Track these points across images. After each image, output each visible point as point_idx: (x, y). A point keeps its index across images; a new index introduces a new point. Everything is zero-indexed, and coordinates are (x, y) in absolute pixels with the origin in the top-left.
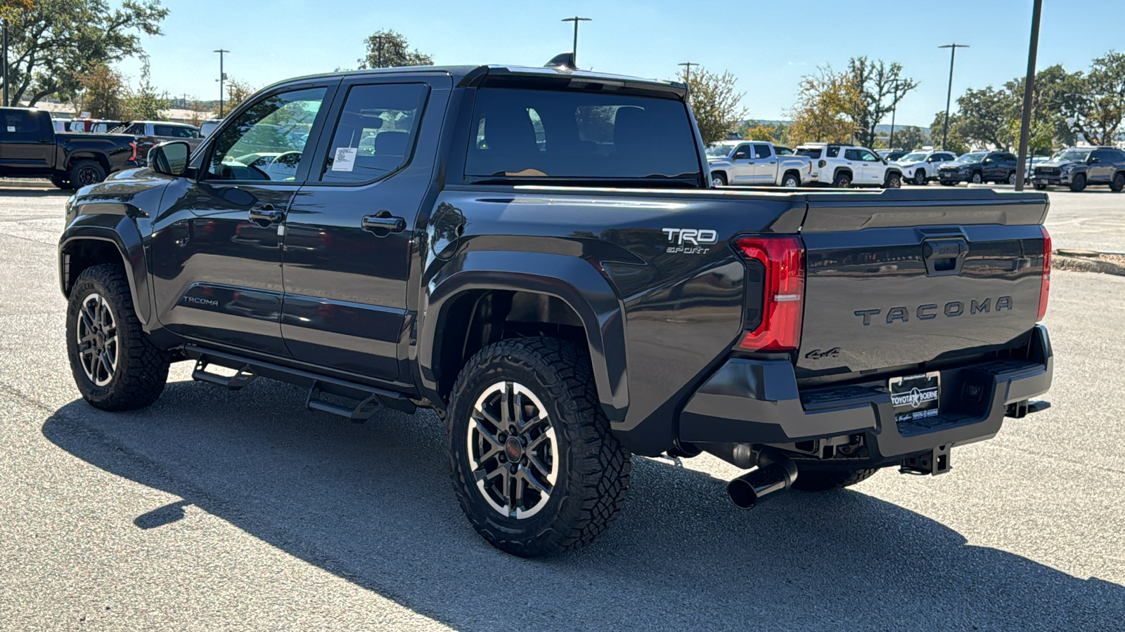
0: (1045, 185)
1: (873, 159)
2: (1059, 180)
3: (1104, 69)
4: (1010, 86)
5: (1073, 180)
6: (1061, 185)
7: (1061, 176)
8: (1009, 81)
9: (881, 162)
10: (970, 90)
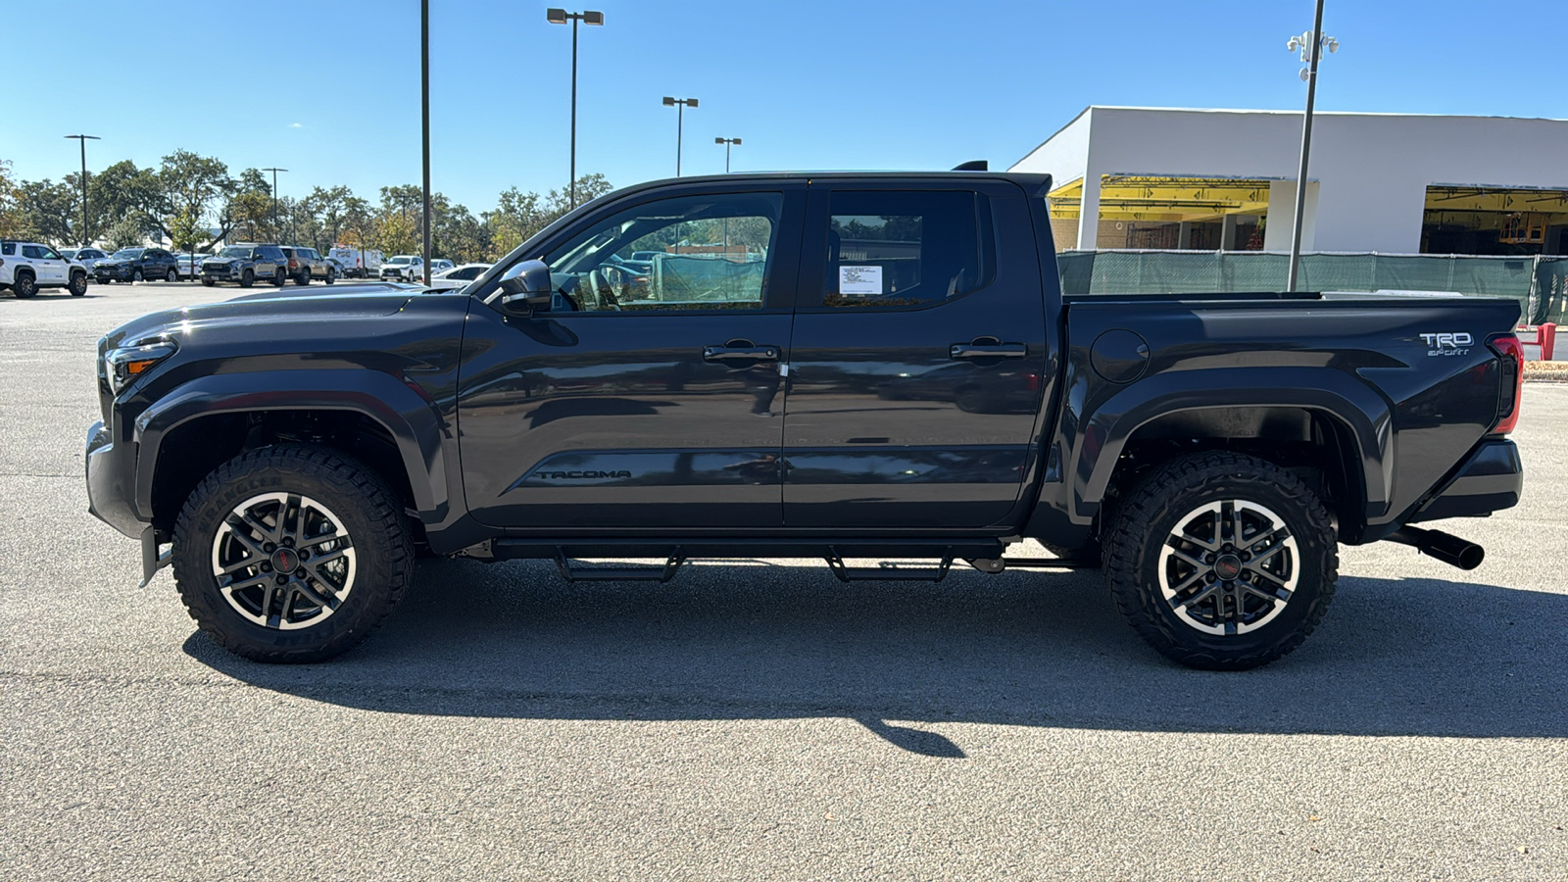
0: (214, 281)
1: (54, 256)
2: (229, 276)
3: (175, 167)
4: (69, 179)
5: (243, 276)
6: (232, 281)
7: (231, 272)
8: (69, 174)
9: (62, 260)
10: (25, 182)
